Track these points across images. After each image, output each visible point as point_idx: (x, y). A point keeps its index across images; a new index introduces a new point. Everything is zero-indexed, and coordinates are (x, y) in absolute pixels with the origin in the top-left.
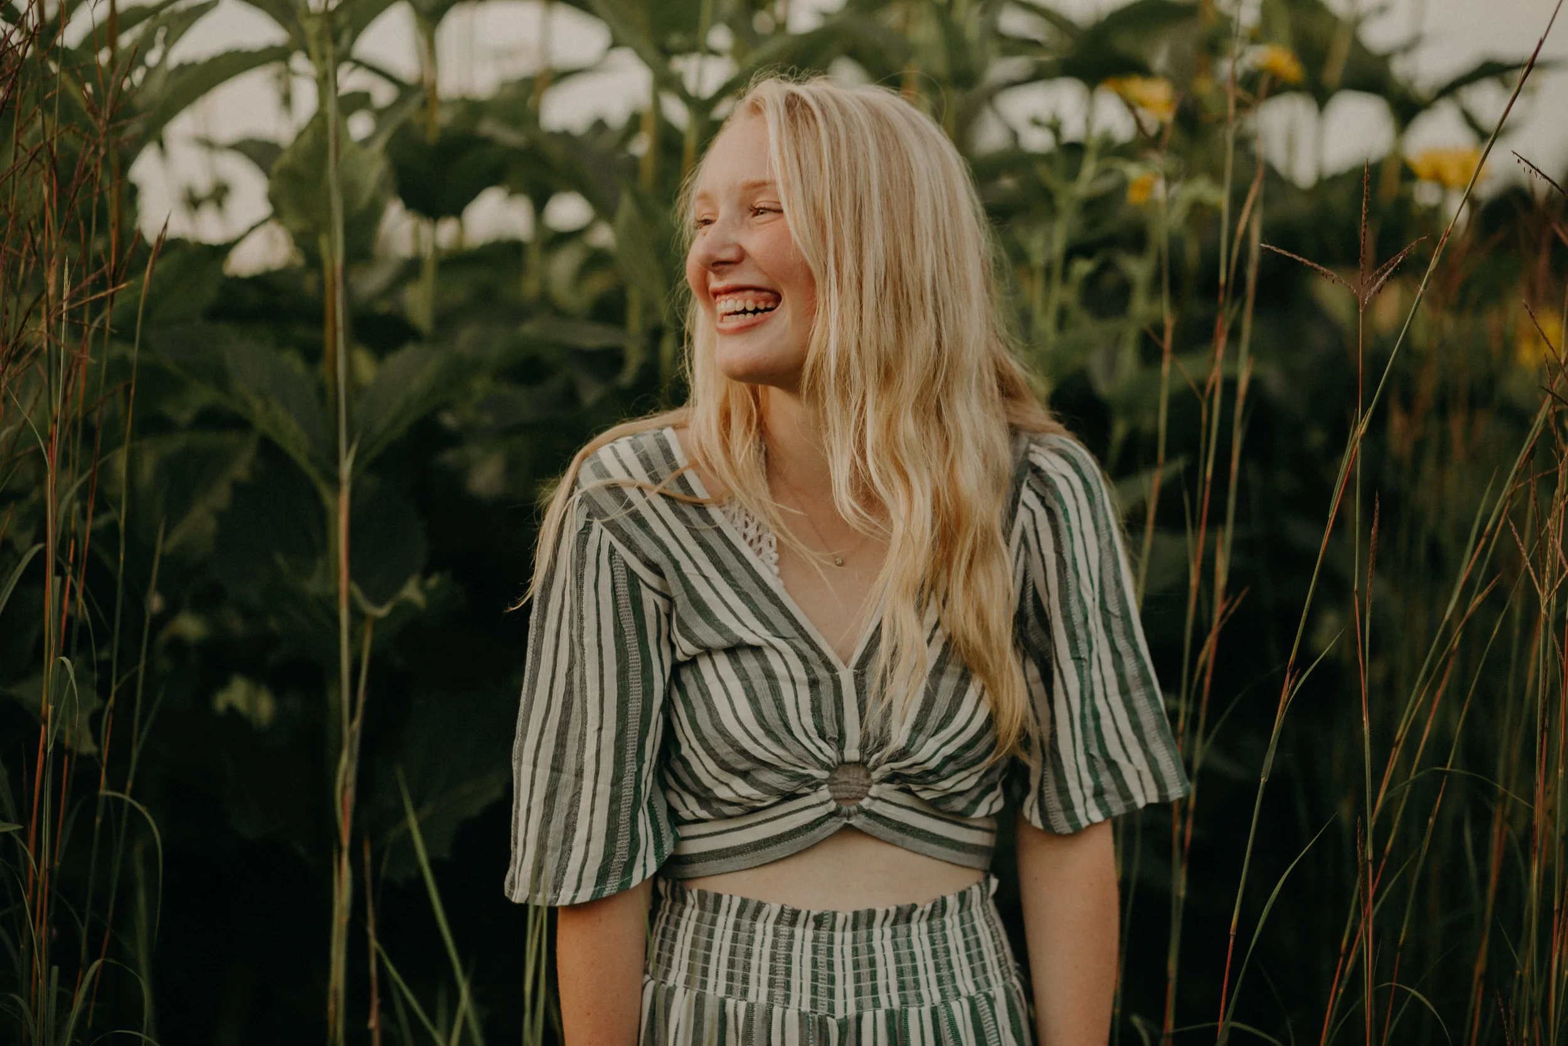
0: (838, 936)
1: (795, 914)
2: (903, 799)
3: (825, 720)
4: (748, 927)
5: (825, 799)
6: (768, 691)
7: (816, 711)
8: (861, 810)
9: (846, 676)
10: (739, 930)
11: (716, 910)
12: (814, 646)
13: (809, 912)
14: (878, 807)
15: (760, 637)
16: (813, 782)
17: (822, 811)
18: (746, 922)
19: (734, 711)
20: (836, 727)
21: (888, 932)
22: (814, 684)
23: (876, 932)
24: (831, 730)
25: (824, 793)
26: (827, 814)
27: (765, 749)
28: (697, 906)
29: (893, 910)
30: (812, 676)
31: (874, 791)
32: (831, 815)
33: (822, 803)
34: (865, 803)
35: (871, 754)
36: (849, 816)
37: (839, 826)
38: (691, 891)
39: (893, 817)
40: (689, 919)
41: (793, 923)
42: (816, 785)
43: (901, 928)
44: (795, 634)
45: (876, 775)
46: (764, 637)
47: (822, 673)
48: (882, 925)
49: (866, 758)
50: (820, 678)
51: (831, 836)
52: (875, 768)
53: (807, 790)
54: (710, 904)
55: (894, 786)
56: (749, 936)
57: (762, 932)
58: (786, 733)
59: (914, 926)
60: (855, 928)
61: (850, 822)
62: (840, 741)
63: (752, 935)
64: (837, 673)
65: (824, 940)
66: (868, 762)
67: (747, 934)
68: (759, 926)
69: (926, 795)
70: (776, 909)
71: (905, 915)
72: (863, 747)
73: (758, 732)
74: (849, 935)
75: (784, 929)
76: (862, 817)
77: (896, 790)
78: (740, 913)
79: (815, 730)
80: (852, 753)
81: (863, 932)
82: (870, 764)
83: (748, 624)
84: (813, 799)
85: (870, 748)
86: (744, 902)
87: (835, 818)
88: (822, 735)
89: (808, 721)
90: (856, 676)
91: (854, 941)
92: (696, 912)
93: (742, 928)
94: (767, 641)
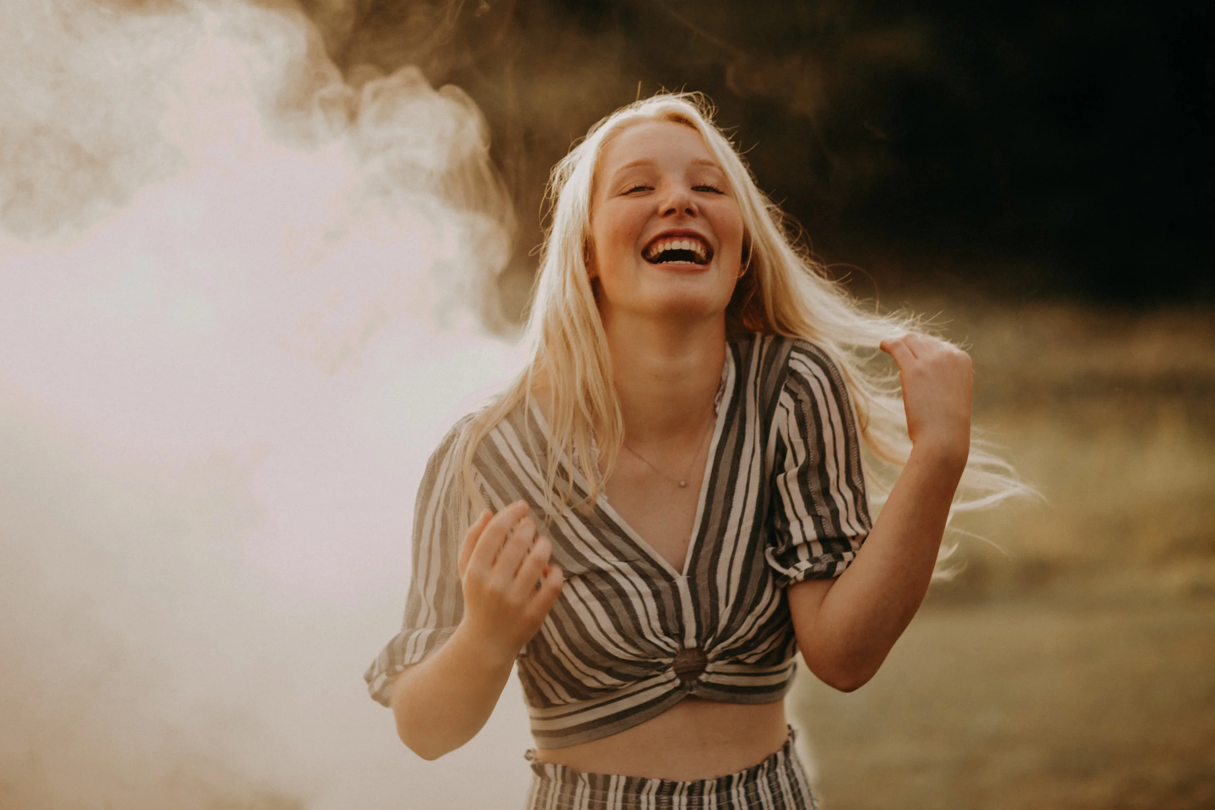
0: (706, 798)
1: (674, 785)
2: (733, 668)
3: (668, 622)
4: (634, 799)
5: (672, 678)
6: (623, 607)
7: (662, 616)
8: (701, 683)
9: (682, 582)
10: (627, 802)
11: (606, 788)
12: (654, 563)
13: (684, 783)
14: (713, 679)
15: (609, 563)
16: (662, 667)
17: (670, 687)
18: (632, 796)
19: (598, 625)
20: (677, 625)
21: (742, 790)
22: (657, 595)
23: (734, 792)
24: (673, 627)
25: (671, 674)
26: (673, 689)
27: (623, 651)
28: (588, 786)
29: (744, 773)
30: (654, 588)
31: (710, 668)
32: (676, 689)
33: (669, 681)
34: (703, 677)
35: (705, 641)
36: (691, 689)
37: (683, 696)
38: (580, 776)
39: (725, 683)
40: (582, 796)
41: (671, 793)
42: (664, 669)
43: (751, 785)
44: (638, 556)
45: (710, 656)
46: (613, 563)
47: (662, 584)
48: (738, 786)
49: (701, 644)
50: (661, 588)
51: (677, 703)
52: (709, 651)
53: (658, 673)
54: (600, 783)
55: (725, 662)
56: (636, 806)
57: (646, 802)
58: (640, 638)
59: (759, 781)
60: (718, 791)
61: (692, 693)
62: (680, 636)
63: (638, 805)
64: (674, 581)
65: (695, 803)
66: (703, 647)
67: (634, 805)
68: (643, 797)
69: (751, 660)
70: (656, 783)
71: (752, 775)
72: (698, 636)
73: (618, 639)
74: (714, 797)
75: (665, 798)
76: (702, 689)
77: (726, 664)
78: (626, 789)
79: (661, 631)
80: (691, 642)
81: (724, 794)
82: (706, 649)
83: (599, 552)
84: (662, 678)
85: (704, 635)
86: (629, 780)
87: (680, 691)
88: (667, 633)
89: (656, 625)
90: (689, 580)
91: (718, 801)
92: (587, 791)
93: (630, 800)
94: (615, 566)
